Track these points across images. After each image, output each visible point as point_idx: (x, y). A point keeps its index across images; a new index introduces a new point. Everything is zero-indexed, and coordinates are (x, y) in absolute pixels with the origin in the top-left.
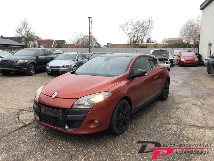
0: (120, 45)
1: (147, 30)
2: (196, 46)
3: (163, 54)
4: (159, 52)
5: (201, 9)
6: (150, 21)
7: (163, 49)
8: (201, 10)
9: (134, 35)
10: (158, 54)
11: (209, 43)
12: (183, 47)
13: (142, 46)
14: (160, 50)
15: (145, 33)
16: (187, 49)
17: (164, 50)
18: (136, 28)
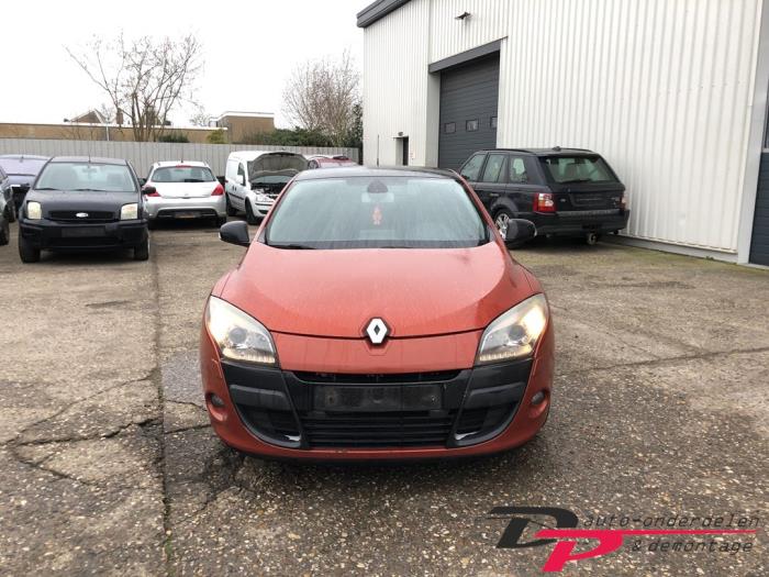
0: (31, 129)
1: (180, 77)
2: (353, 141)
3: (288, 167)
4: (276, 161)
5: (360, 25)
6: (190, 45)
7: (288, 149)
8: (362, 29)
9: (131, 91)
10: (272, 169)
11: (401, 134)
12: (306, 145)
13: (169, 137)
14: (282, 154)
15: (176, 87)
16: (333, 153)
17: (292, 155)
18: (139, 66)
